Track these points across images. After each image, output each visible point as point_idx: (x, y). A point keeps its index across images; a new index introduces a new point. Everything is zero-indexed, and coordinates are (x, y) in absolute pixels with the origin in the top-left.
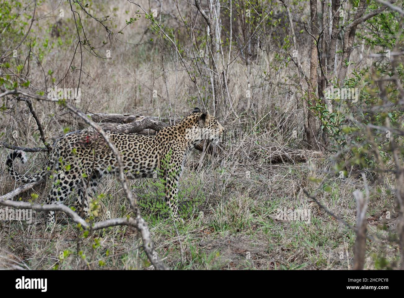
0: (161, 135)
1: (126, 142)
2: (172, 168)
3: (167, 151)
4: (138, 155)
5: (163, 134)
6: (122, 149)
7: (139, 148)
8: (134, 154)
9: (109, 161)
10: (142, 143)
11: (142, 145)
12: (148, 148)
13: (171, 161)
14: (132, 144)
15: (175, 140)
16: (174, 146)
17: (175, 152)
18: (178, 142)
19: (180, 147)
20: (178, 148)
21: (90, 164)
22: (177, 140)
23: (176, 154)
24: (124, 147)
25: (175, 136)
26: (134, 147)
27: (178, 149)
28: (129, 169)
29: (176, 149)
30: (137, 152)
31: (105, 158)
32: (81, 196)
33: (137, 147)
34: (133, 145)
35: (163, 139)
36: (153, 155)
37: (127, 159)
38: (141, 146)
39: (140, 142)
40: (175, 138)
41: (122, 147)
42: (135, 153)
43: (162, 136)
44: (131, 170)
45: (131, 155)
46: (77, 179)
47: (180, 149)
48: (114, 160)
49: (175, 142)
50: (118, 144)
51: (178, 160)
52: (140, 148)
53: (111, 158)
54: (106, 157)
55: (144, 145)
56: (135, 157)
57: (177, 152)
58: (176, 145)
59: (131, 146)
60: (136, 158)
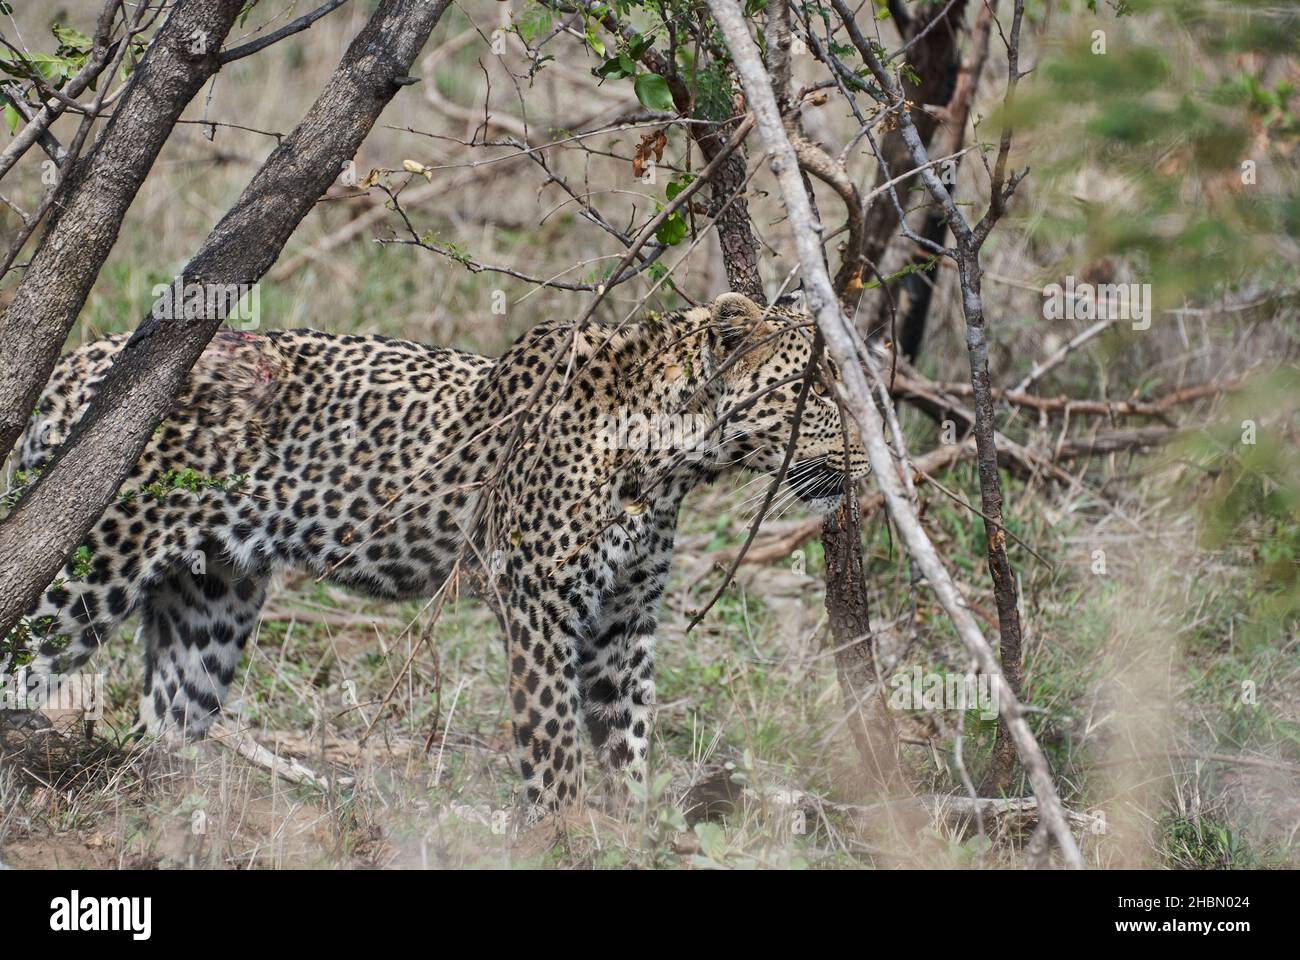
0: (519, 361)
1: (357, 385)
2: (537, 558)
3: (524, 456)
4: (396, 462)
5: (533, 360)
6: (332, 420)
7: (406, 419)
8: (376, 452)
9: (269, 485)
10: (428, 397)
11: (424, 406)
12: (447, 424)
13: (534, 515)
14: (378, 396)
15: (578, 406)
16: (563, 440)
17: (556, 472)
18: (586, 423)
19: (589, 449)
20: (575, 450)
21: (186, 503)
22: (587, 407)
23: (560, 480)
24: (339, 412)
25: (584, 385)
26: (385, 414)
27: (579, 458)
28: (358, 538)
29: (563, 455)
30: (391, 441)
31: (255, 467)
32: (158, 696)
33: (399, 416)
34: (385, 403)
35: (520, 383)
36: (465, 466)
37: (346, 478)
38: (417, 412)
39: (419, 389)
40: (578, 393)
41: (334, 408)
42: (384, 449)
43: (519, 370)
44: (368, 541)
45: (362, 457)
46: (119, 581)
47: (587, 461)
48: (292, 483)
49: (575, 416)
50: (318, 390)
51: (567, 522)
52: (413, 420)
53: (279, 471)
54: (260, 463)
55: (432, 408)
56: (382, 468)
57: (566, 470)
58: (573, 436)
59: (371, 405)
60: (386, 477)
